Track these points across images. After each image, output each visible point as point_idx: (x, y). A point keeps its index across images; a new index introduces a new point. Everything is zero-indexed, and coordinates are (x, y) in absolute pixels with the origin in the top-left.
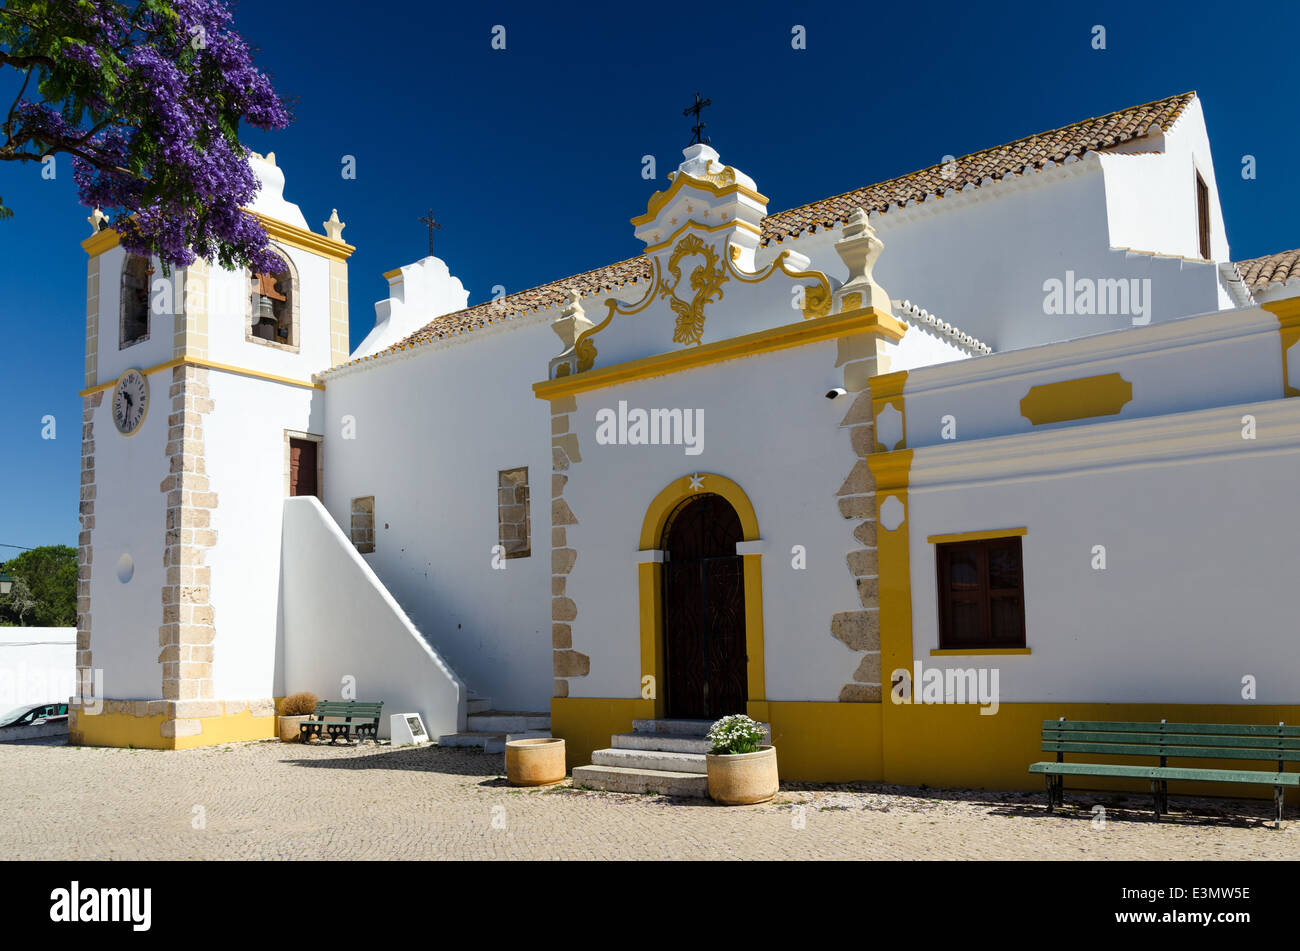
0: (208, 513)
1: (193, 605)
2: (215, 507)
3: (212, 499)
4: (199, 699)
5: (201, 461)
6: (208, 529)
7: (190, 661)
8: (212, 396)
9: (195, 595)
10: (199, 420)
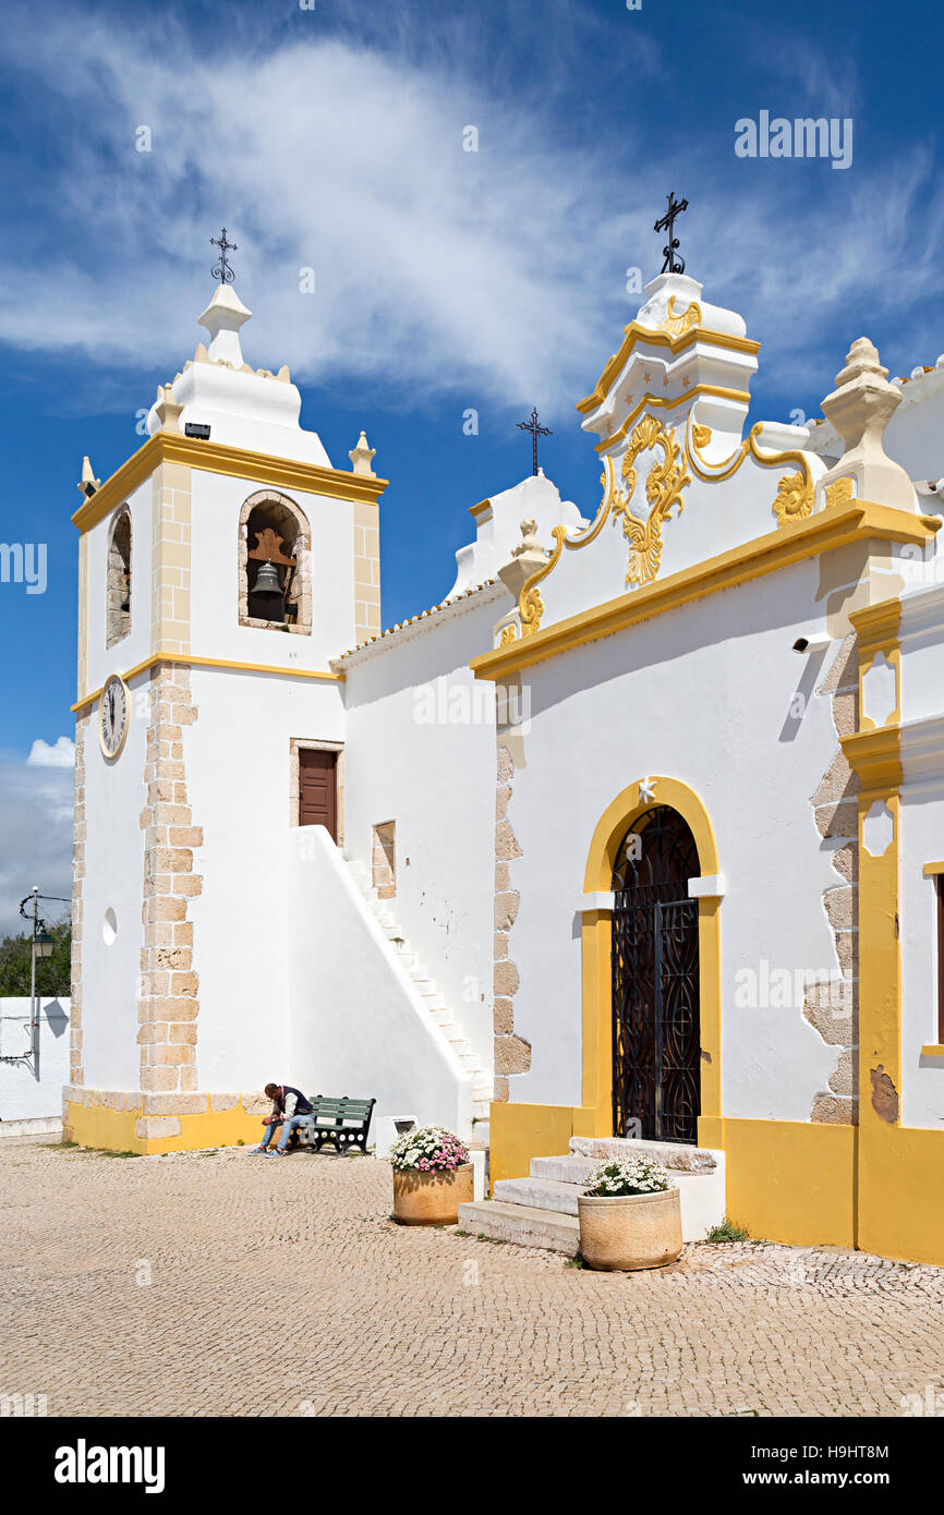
0: (191, 853)
1: (172, 972)
2: (200, 845)
3: (196, 836)
4: (178, 1091)
5: (181, 787)
6: (191, 874)
7: (169, 1044)
8: (194, 702)
9: (173, 958)
10: (178, 735)
